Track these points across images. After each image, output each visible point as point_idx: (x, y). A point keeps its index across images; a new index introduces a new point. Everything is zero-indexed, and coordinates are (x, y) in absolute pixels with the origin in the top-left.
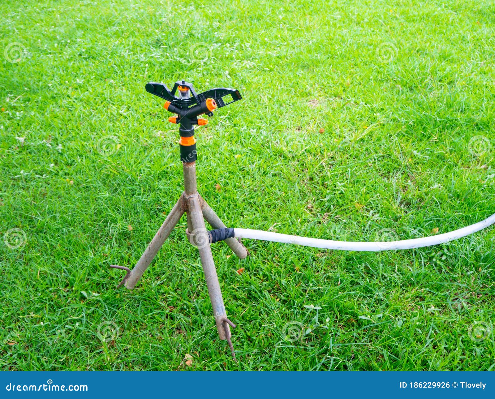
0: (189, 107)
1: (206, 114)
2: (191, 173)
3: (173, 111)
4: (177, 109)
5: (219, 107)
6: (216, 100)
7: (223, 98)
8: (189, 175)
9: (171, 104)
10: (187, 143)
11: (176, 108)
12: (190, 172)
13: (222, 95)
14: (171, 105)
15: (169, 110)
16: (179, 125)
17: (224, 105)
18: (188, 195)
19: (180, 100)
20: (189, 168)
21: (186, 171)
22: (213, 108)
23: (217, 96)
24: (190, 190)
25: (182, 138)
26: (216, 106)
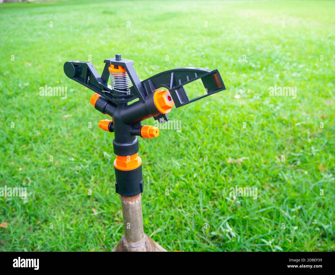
0: (129, 103)
1: (156, 119)
2: (132, 212)
3: (104, 111)
4: (109, 107)
5: (178, 105)
6: (172, 92)
7: (185, 87)
8: (129, 214)
9: (100, 98)
10: (125, 165)
11: (108, 105)
12: (130, 211)
13: (185, 82)
14: (100, 100)
15: (97, 107)
16: (112, 136)
17: (186, 101)
18: (129, 242)
19: (112, 91)
20: (128, 204)
21: (125, 209)
22: (167, 108)
23: (175, 83)
24: (132, 237)
25: (118, 159)
26: (171, 103)
